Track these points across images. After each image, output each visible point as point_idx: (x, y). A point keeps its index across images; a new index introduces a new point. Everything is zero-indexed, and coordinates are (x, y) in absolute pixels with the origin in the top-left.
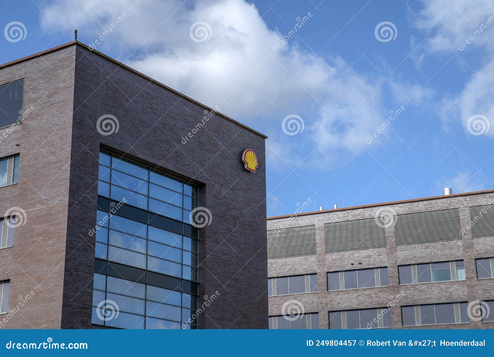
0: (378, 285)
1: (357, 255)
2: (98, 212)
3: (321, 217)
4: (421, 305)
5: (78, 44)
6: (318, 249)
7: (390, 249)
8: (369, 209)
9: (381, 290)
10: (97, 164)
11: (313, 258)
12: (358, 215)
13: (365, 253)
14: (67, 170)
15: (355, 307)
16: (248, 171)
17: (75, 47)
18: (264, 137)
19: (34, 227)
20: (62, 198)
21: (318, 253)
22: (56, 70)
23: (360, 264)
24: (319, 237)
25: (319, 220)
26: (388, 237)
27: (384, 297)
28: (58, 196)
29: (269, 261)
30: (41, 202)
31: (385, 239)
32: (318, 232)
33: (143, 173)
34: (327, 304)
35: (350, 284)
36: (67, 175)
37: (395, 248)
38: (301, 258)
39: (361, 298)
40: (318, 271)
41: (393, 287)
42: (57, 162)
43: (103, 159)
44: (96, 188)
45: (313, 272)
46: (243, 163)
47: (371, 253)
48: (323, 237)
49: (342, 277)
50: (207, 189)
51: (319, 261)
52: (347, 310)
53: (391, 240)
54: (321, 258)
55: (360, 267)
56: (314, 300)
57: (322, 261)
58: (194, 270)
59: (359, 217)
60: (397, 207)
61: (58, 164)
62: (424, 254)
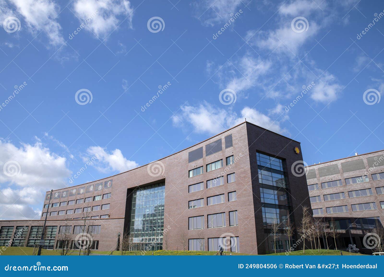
0: (339, 185)
1: (330, 177)
2: (258, 170)
3: (316, 166)
4: (355, 191)
5: (247, 122)
6: (317, 176)
7: (341, 174)
8: (332, 162)
9: (340, 187)
10: (256, 156)
11: (316, 179)
12: (329, 164)
13: (333, 176)
14: (248, 158)
15: (332, 193)
16: (297, 154)
17: (246, 123)
18: (300, 143)
19: (241, 175)
20: (248, 166)
21: (317, 177)
22: (241, 130)
23: (332, 179)
24: (317, 172)
25: (316, 167)
26: (340, 170)
27: (341, 189)
28: (247, 166)
29: (307, 180)
30: (242, 168)
31: (339, 171)
32: (316, 171)
33: (268, 157)
34: (322, 193)
35: (329, 186)
36: (249, 159)
37: (343, 173)
38: (312, 179)
39: (333, 190)
40: (318, 183)
41: (344, 186)
42: (245, 156)
43: (257, 154)
44: (256, 163)
45: (316, 183)
46: (295, 151)
47: (335, 176)
48: (318, 172)
49: (326, 184)
50: (287, 160)
51: (318, 180)
52: (329, 194)
53: (341, 171)
54: (318, 179)
55: (332, 180)
56: (318, 192)
57: (319, 180)
58: (286, 185)
59: (329, 165)
60: (341, 161)
61: (246, 157)
62: (353, 175)
